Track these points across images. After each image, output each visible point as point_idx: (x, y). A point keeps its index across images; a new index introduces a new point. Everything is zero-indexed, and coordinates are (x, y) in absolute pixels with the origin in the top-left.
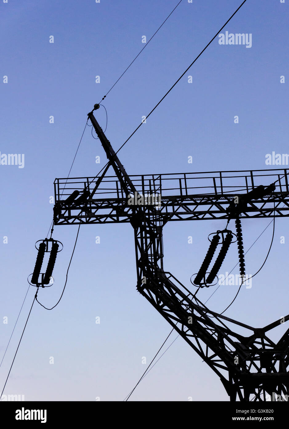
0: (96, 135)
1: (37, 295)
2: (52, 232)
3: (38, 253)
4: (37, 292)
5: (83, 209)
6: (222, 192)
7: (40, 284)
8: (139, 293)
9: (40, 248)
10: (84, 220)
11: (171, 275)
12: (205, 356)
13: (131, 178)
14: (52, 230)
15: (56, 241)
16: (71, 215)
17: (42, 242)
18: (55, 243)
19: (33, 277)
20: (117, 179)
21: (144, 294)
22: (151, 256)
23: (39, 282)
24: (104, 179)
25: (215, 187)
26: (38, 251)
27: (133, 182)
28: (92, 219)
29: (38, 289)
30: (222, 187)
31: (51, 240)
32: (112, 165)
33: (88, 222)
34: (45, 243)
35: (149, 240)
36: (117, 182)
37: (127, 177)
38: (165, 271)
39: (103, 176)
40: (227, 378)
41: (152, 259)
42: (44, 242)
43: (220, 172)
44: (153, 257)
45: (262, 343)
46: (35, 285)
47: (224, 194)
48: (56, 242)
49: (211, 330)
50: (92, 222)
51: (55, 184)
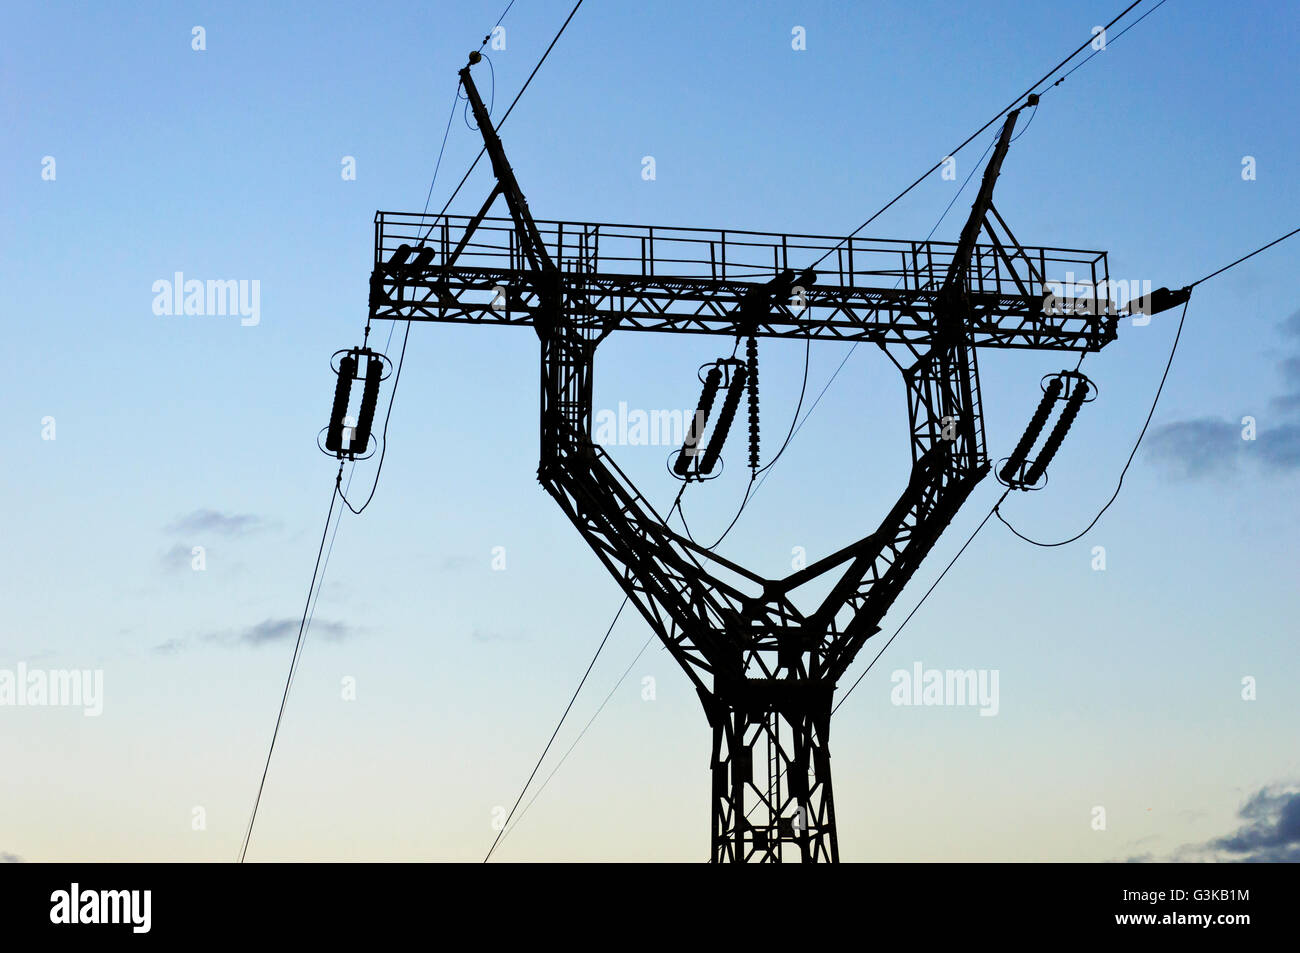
0: (474, 122)
1: (342, 476)
2: (367, 335)
3: (339, 381)
4: (341, 470)
5: (434, 288)
6: (724, 276)
7: (345, 452)
8: (542, 486)
9: (341, 368)
10: (435, 312)
11: (604, 453)
12: (669, 636)
13: (539, 227)
14: (368, 329)
15: (377, 355)
16: (405, 299)
17: (345, 354)
18: (373, 358)
19: (329, 435)
20: (512, 225)
21: (552, 491)
22: (574, 407)
23: (343, 448)
24: (483, 223)
25: (713, 263)
26: (337, 377)
27: (542, 236)
28: (450, 312)
29: (343, 463)
30: (724, 264)
31: (367, 351)
32: (502, 194)
33: (442, 318)
34: (353, 356)
35: (572, 369)
36: (511, 231)
37: (531, 222)
38: (594, 443)
39: (482, 215)
40: (711, 688)
41: (574, 413)
42: (349, 355)
43: (723, 232)
44: (576, 409)
45: (780, 613)
46: (335, 453)
47: (727, 279)
48: (377, 358)
49: (677, 579)
50: (452, 319)
51: (377, 224)
